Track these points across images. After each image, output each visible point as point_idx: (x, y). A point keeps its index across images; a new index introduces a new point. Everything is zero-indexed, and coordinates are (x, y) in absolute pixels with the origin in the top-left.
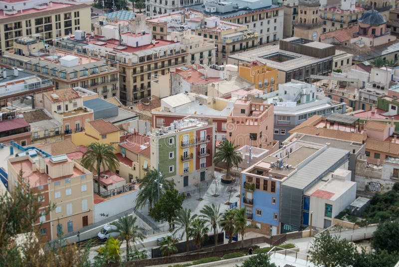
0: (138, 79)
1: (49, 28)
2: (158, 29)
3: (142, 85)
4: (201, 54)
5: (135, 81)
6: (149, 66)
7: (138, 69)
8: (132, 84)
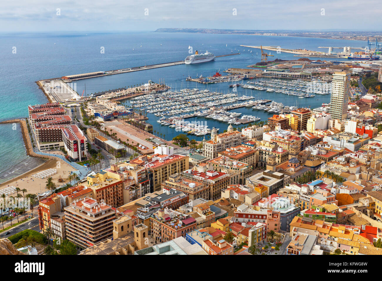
0: (215, 189)
1: (176, 167)
2: (215, 166)
3: (216, 191)
4: (235, 177)
5: (214, 190)
6: (218, 184)
7: (215, 186)
8: (213, 191)
